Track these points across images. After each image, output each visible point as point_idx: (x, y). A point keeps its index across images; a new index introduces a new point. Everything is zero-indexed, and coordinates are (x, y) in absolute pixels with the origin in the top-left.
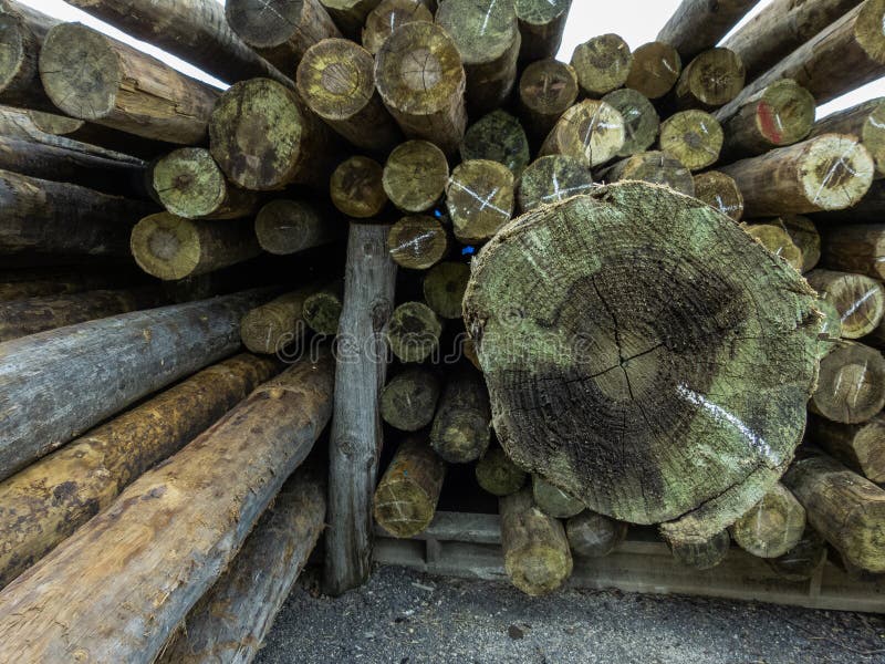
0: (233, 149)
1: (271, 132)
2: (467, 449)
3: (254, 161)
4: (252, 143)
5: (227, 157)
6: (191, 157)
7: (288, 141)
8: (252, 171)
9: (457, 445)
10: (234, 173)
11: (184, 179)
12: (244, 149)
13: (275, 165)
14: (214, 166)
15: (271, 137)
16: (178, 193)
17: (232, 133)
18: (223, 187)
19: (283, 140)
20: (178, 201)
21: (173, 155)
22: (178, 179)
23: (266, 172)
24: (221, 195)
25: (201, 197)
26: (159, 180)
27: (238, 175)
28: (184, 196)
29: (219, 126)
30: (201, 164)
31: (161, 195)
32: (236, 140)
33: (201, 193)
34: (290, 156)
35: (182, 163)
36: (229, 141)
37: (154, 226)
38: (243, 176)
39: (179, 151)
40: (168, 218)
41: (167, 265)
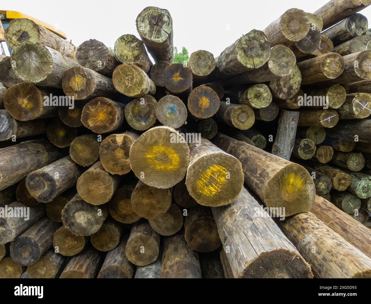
0: (279, 85)
1: (292, 80)
2: (324, 190)
3: (285, 90)
4: (285, 83)
5: (277, 88)
6: (261, 87)
7: (297, 83)
8: (284, 93)
9: (322, 188)
10: (278, 94)
11: (258, 95)
12: (282, 86)
13: (292, 91)
14: (269, 90)
15: (291, 82)
16: (256, 99)
17: (278, 80)
18: (271, 98)
19: (295, 83)
20: (256, 102)
21: (255, 86)
22: (256, 95)
23: (289, 93)
24: (271, 101)
25: (264, 101)
26: (250, 95)
27: (280, 94)
28: (258, 101)
30: (264, 90)
31: (250, 100)
32: (280, 82)
33: (264, 100)
34: (297, 89)
35: (258, 89)
36: (277, 82)
37: (240, 111)
38: (281, 95)
39: (257, 85)
40: (245, 108)
41: (243, 125)
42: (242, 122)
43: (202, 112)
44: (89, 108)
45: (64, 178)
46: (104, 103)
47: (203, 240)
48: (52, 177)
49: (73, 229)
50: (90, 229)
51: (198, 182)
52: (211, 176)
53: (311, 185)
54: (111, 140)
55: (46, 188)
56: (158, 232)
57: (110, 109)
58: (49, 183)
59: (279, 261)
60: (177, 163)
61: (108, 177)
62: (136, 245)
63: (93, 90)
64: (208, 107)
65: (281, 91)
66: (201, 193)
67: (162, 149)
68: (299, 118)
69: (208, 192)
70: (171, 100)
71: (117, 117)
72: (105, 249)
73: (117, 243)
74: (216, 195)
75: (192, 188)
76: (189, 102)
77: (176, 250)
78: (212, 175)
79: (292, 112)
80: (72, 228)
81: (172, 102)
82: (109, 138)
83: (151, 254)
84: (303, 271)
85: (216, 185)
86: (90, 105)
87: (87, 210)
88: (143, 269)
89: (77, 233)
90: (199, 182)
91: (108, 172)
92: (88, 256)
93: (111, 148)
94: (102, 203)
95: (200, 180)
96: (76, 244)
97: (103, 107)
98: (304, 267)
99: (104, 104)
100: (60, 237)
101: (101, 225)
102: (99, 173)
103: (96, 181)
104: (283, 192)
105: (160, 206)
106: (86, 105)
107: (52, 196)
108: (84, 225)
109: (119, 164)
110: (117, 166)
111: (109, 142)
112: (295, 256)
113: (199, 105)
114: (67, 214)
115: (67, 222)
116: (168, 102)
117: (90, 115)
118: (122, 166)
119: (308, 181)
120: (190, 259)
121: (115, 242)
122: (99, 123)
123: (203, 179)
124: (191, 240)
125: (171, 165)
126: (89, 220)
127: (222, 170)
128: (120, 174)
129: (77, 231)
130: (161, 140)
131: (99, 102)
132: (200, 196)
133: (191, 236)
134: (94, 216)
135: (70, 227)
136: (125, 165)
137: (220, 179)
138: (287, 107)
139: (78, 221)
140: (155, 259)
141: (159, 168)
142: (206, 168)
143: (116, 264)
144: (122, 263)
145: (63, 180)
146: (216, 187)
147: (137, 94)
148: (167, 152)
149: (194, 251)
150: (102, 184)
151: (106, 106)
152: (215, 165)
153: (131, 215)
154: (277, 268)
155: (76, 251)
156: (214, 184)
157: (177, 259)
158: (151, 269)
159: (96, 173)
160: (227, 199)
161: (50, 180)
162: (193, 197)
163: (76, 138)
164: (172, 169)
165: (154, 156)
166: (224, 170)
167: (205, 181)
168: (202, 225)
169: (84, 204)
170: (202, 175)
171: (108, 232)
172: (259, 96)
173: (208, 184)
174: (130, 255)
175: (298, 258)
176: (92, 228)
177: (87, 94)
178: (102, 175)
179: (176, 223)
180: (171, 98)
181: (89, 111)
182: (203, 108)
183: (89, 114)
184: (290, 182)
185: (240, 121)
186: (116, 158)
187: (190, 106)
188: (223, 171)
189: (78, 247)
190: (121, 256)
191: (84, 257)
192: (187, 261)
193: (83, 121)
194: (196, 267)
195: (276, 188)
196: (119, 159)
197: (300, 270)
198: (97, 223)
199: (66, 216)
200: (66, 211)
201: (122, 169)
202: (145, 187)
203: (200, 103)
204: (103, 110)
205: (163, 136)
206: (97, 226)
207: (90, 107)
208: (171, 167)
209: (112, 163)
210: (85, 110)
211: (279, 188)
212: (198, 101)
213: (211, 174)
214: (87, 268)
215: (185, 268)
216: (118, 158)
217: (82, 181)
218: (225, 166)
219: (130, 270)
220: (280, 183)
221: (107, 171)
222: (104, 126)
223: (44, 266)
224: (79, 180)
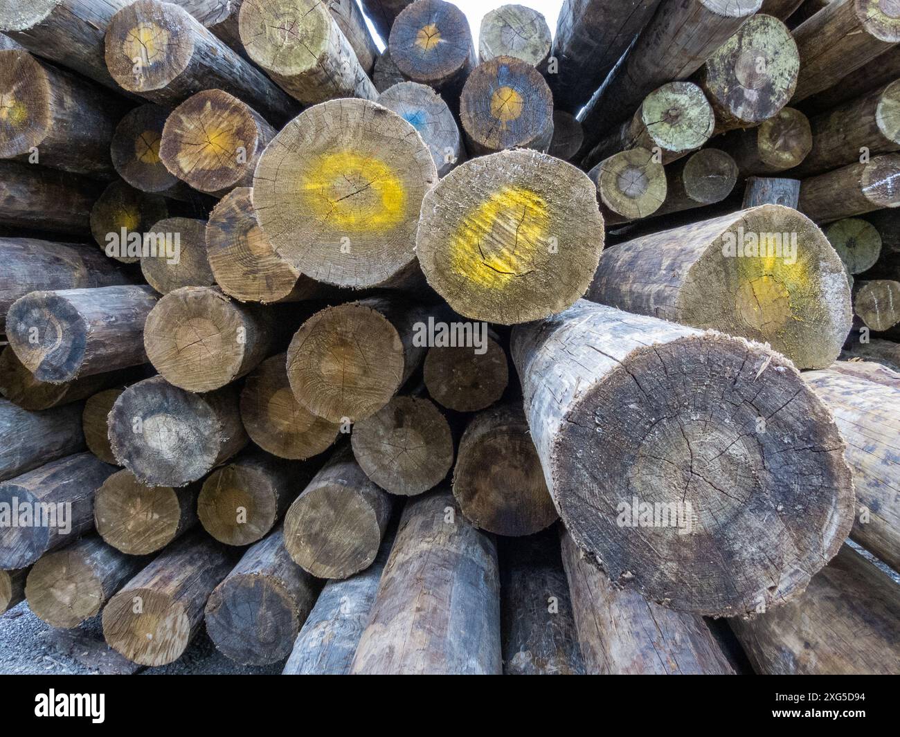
0: (732, 82)
1: (770, 67)
3: (752, 95)
4: (751, 77)
5: (726, 90)
6: (682, 91)
7: (786, 75)
8: (749, 104)
10: (732, 106)
11: (673, 113)
12: (743, 83)
13: (773, 99)
14: (704, 99)
15: (770, 71)
16: (667, 126)
17: (731, 67)
18: (712, 121)
19: (782, 75)
20: (667, 134)
21: (663, 88)
22: (667, 113)
23: (764, 105)
24: (711, 129)
25: (690, 131)
26: (648, 113)
27: (736, 107)
28: (673, 130)
29: (717, 60)
30: (691, 98)
31: (650, 128)
32: (734, 74)
33: (690, 127)
34: (787, 90)
35: (671, 96)
36: (728, 74)
37: (624, 163)
38: (741, 109)
39: (669, 85)
40: (638, 155)
41: (633, 203)
42: (632, 197)
43: (501, 133)
44: (181, 122)
45: (114, 322)
46: (220, 105)
47: (506, 497)
48: (73, 308)
49: (139, 468)
50: (185, 468)
51: (453, 243)
52: (495, 222)
53: (833, 275)
54: (238, 203)
55: (59, 341)
56: (381, 486)
57: (237, 121)
58: (66, 325)
59: (702, 382)
60: (397, 206)
61: (228, 309)
62: (313, 514)
63: (187, 62)
64: (517, 115)
65: (739, 98)
66: (466, 279)
67: (352, 164)
68: (800, 200)
69: (487, 276)
70: (409, 97)
71: (256, 143)
72: (239, 541)
73: (271, 522)
74: (511, 286)
75: (436, 262)
76: (463, 105)
77: (426, 526)
78: (499, 221)
79: (777, 179)
80: (137, 462)
81: (414, 101)
82: (232, 196)
83: (357, 543)
84: (804, 424)
85: (513, 253)
86: (184, 112)
87: (176, 412)
88: (336, 589)
89: (150, 479)
90: (458, 243)
91: (230, 296)
92: (191, 557)
93: (237, 225)
94: (213, 388)
95: (461, 234)
96: (157, 521)
97: (219, 116)
98: (806, 406)
99: (220, 108)
100: (113, 499)
101: (216, 456)
102: (205, 297)
103: (195, 322)
104: (742, 299)
105: (370, 381)
106: (173, 113)
107: (76, 365)
108: (169, 455)
109: (260, 270)
110: (255, 279)
111: (233, 210)
112: (768, 360)
113: (492, 111)
114: (123, 422)
115: (121, 445)
116: (400, 100)
117: (185, 140)
118: (267, 277)
119: (822, 264)
120: (463, 547)
121: (265, 517)
122: (207, 161)
123: (469, 233)
124: (469, 497)
125: (379, 213)
126: (181, 440)
127: (530, 205)
128: (265, 299)
129: (148, 472)
130: (348, 137)
131: (209, 104)
132: (461, 287)
133: (470, 484)
134: (197, 429)
135: (131, 462)
136: (275, 275)
137: (523, 234)
138: (763, 163)
139: (153, 443)
140: (369, 561)
141: (344, 221)
142: (480, 198)
143: (258, 570)
144: (275, 571)
145: (110, 325)
146: (514, 260)
147: (309, 67)
148: (365, 174)
149: (480, 530)
150: (212, 328)
151: (226, 114)
152: (507, 190)
153: (304, 435)
154: (697, 409)
155: (156, 542)
156: (504, 250)
157: (424, 546)
158: (357, 587)
159: (196, 298)
160: (547, 300)
161: (71, 317)
162: (441, 292)
163: (158, 224)
164: (381, 226)
165: (326, 185)
166: (538, 203)
167: (476, 241)
168: (504, 451)
169: (169, 393)
170: (466, 222)
171: (246, 489)
172: (677, 117)
173: (485, 248)
174: (298, 545)
175: (782, 369)
176: (190, 464)
177: (170, 75)
178: (212, 303)
179: (433, 458)
180: (410, 88)
181: (182, 130)
182: (503, 119)
183: (182, 136)
184: (762, 266)
185: (625, 194)
186: (251, 255)
187: (467, 116)
188: (535, 208)
189: (163, 530)
190: (276, 554)
191: (179, 560)
192: (453, 549)
193: (166, 157)
194: (482, 568)
195: (717, 287)
196: (260, 257)
197: (790, 419)
198: (205, 449)
199: (120, 428)
200: (121, 414)
201: (268, 286)
202: (327, 325)
203: (496, 105)
204: (221, 123)
205: (352, 123)
206: (205, 457)
207: (183, 118)
208: (378, 219)
209: (239, 269)
210: (169, 127)
211: (728, 285)
212: (490, 99)
213: (495, 218)
214: (184, 588)
215: (443, 565)
216: (256, 253)
217: (157, 322)
218: (540, 192)
219: (298, 591)
220: (731, 269)
221: (227, 291)
222: (221, 169)
223: (70, 579)
224: (151, 318)
